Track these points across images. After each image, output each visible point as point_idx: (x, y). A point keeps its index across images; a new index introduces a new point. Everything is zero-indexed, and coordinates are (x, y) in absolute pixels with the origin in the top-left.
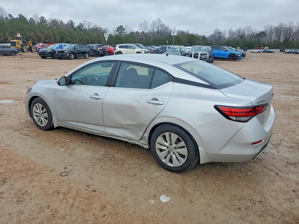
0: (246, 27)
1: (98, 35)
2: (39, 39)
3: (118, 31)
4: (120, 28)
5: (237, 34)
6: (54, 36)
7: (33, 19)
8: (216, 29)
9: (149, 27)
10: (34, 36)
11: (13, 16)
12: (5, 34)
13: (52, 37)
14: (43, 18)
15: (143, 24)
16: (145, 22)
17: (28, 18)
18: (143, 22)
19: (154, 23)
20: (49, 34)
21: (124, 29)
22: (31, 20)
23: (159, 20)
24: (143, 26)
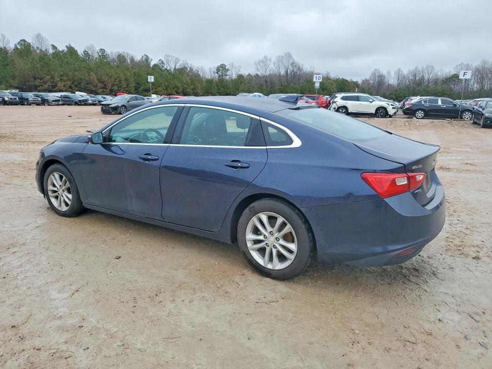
0: (425, 67)
1: (191, 79)
2: (103, 86)
3: (217, 73)
4: (222, 68)
5: (411, 78)
6: (126, 80)
7: (88, 53)
8: (376, 70)
9: (272, 66)
10: (95, 80)
11: (58, 48)
12: (53, 78)
13: (123, 82)
14: (102, 50)
15: (263, 61)
16: (266, 57)
17: (80, 51)
18: (261, 58)
19: (280, 59)
20: (118, 77)
21: (228, 70)
22: (85, 54)
23: (289, 55)
24: (262, 64)
